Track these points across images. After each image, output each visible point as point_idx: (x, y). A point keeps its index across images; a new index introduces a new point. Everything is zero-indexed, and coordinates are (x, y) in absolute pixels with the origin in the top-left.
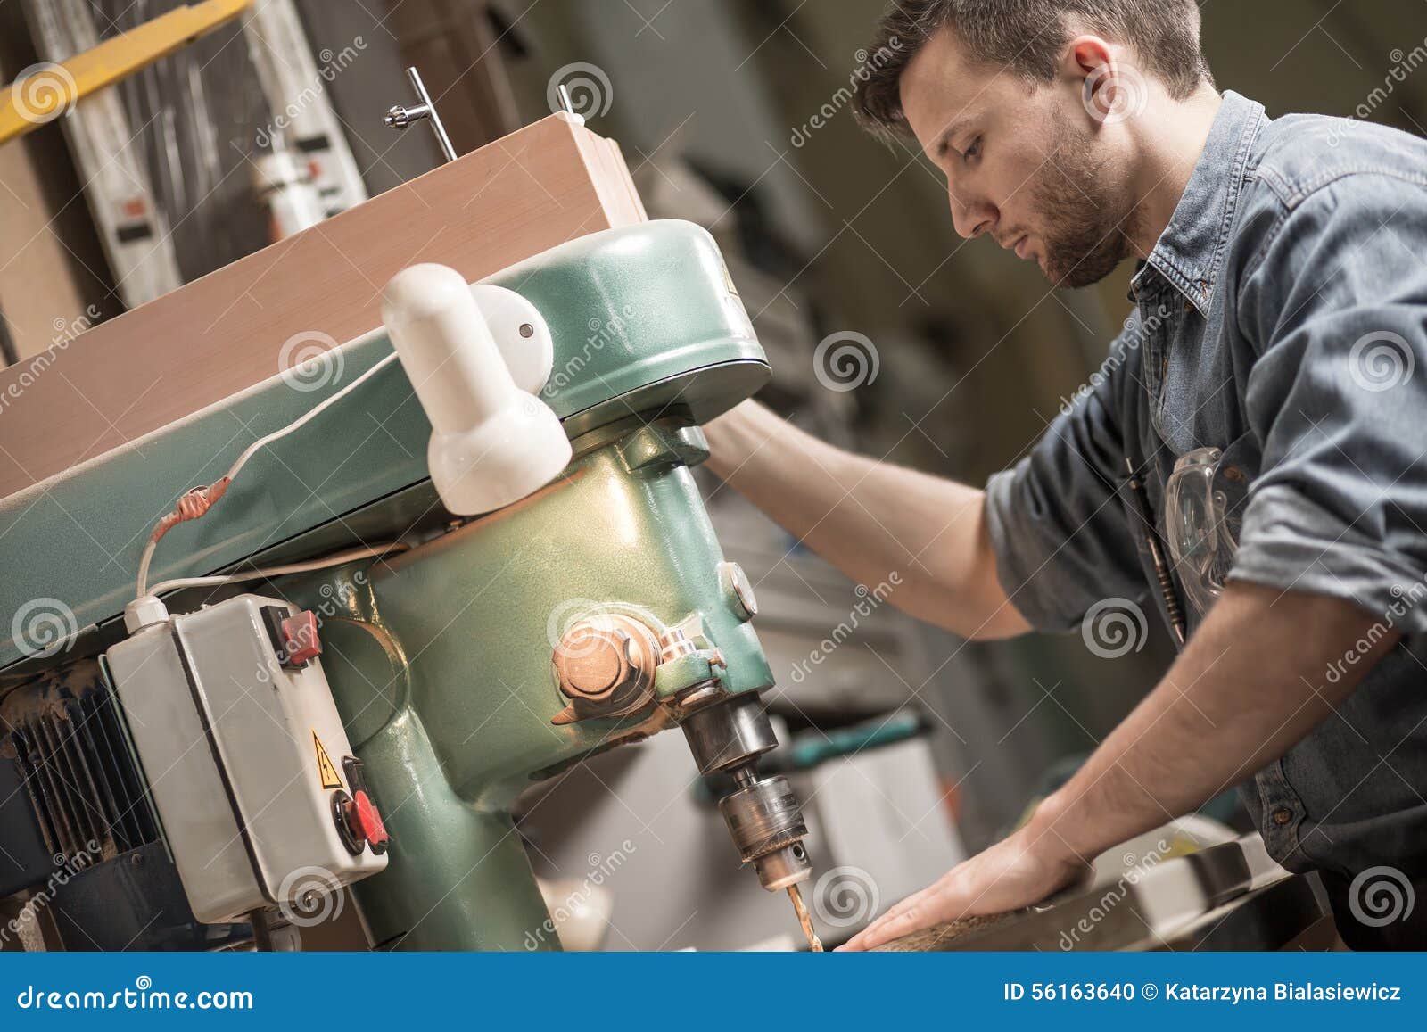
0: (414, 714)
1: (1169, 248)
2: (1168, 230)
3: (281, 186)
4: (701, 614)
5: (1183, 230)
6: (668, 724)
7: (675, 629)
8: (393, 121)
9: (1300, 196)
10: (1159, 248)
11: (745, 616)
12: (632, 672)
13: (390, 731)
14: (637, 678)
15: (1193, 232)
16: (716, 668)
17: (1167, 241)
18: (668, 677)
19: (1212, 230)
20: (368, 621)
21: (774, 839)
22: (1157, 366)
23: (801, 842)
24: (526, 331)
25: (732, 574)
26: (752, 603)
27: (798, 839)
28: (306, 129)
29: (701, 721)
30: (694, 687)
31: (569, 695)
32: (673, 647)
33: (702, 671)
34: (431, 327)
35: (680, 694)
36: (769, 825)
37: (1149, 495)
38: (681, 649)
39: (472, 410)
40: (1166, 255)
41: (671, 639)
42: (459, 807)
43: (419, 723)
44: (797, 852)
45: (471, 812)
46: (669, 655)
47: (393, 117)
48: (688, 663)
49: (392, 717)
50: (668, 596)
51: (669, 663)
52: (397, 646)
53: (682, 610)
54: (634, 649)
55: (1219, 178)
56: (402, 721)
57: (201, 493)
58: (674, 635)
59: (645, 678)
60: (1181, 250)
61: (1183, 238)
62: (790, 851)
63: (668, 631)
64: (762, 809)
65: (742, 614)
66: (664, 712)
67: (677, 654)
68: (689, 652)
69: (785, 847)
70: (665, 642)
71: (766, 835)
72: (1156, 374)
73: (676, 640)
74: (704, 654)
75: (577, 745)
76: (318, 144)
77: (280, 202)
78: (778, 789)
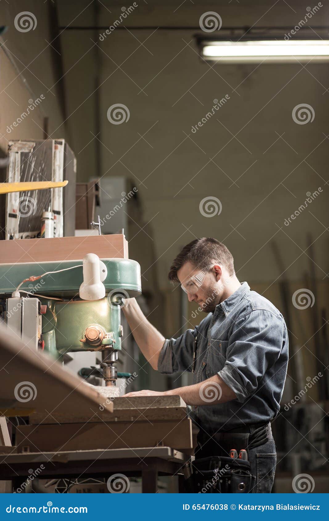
0: (54, 331)
1: (225, 303)
2: (226, 300)
3: (48, 218)
4: (113, 333)
5: (229, 301)
6: (99, 350)
7: (109, 333)
8: (92, 224)
9: (255, 309)
10: (223, 302)
11: (121, 336)
12: (99, 338)
13: (49, 332)
14: (99, 340)
15: (230, 302)
16: (113, 343)
17: (225, 302)
18: (105, 341)
19: (234, 303)
20: (52, 311)
21: (111, 378)
22: (213, 322)
23: (115, 381)
24: (104, 271)
25: (121, 328)
26: (122, 334)
27: (115, 380)
28: (56, 209)
29: (106, 352)
30: (108, 345)
31: (86, 337)
32: (107, 336)
33: (111, 342)
34: (91, 265)
35: (106, 345)
36: (111, 375)
37: (198, 345)
38: (109, 337)
39: (92, 282)
40: (224, 304)
41: (107, 335)
42: (56, 351)
43: (55, 333)
44: (114, 382)
45: (58, 352)
46: (106, 338)
47: (93, 224)
48: (109, 340)
49: (50, 330)
50: (108, 327)
51: (105, 339)
52: (56, 318)
53: (110, 331)
54: (100, 335)
55: (239, 295)
56: (51, 332)
57: (35, 277)
58: (108, 334)
59: (100, 340)
60: (227, 304)
61: (228, 302)
62: (113, 381)
63: (107, 333)
64: (111, 372)
65: (120, 335)
66: (100, 348)
67: (107, 338)
68: (110, 338)
69: (112, 380)
70: (106, 335)
71: (110, 376)
72: (212, 323)
73: (108, 335)
74: (112, 340)
75: (82, 348)
76: (58, 213)
77: (46, 221)
78: (115, 369)
